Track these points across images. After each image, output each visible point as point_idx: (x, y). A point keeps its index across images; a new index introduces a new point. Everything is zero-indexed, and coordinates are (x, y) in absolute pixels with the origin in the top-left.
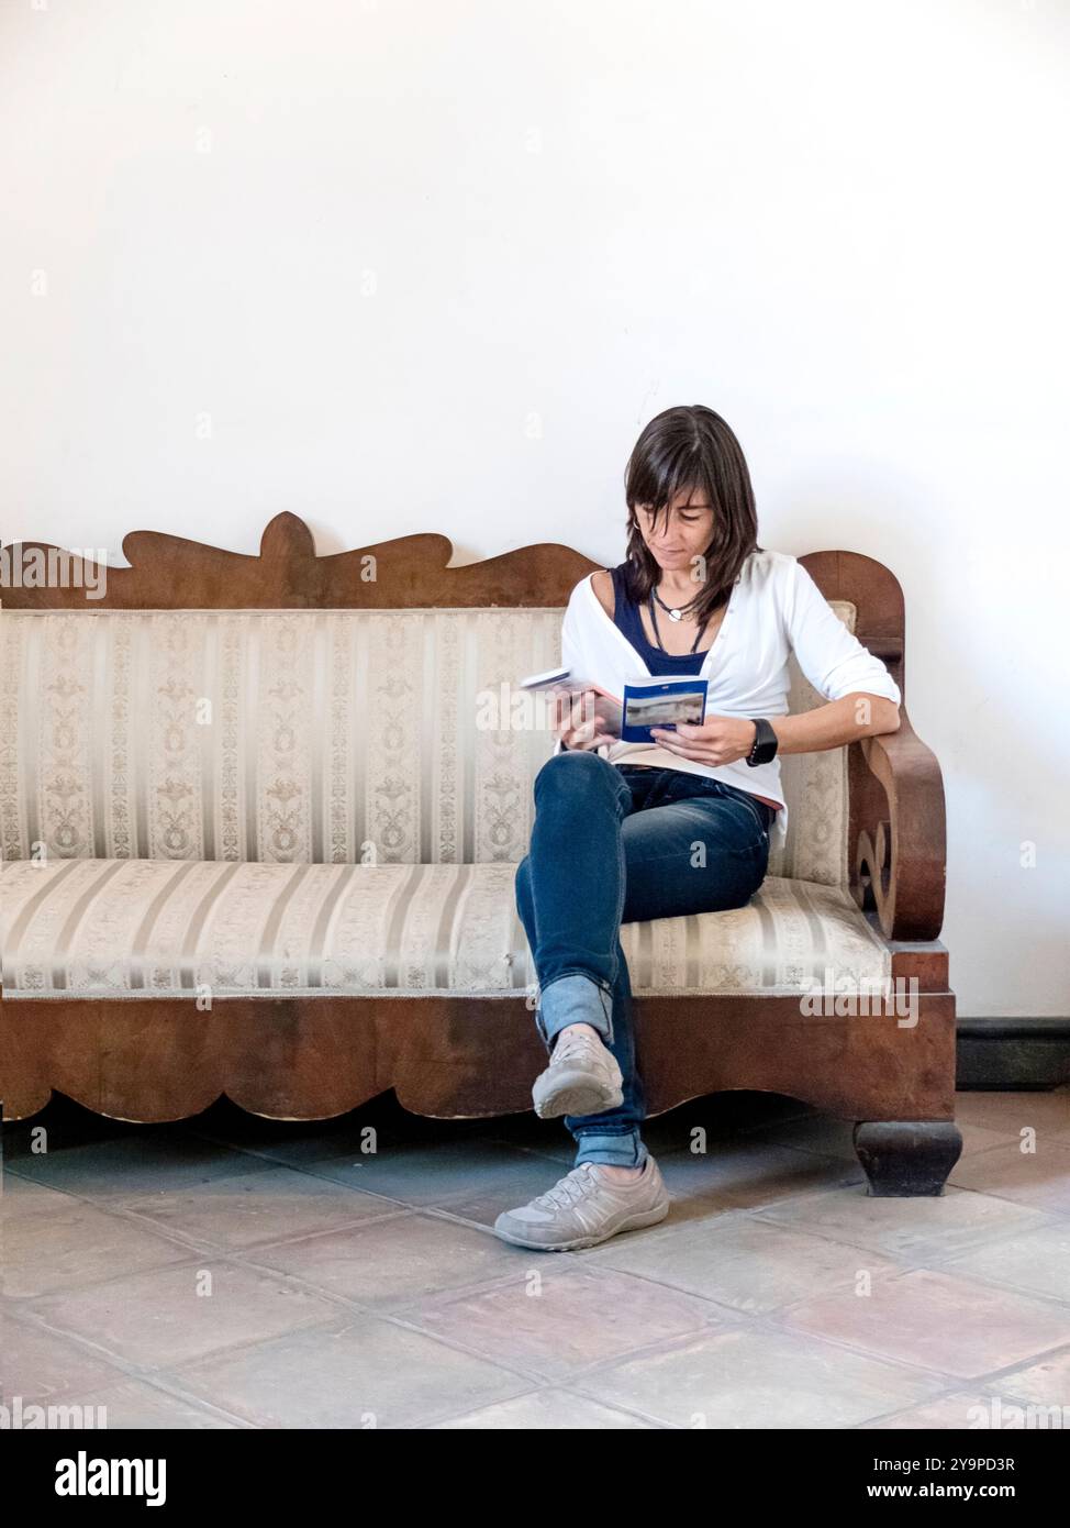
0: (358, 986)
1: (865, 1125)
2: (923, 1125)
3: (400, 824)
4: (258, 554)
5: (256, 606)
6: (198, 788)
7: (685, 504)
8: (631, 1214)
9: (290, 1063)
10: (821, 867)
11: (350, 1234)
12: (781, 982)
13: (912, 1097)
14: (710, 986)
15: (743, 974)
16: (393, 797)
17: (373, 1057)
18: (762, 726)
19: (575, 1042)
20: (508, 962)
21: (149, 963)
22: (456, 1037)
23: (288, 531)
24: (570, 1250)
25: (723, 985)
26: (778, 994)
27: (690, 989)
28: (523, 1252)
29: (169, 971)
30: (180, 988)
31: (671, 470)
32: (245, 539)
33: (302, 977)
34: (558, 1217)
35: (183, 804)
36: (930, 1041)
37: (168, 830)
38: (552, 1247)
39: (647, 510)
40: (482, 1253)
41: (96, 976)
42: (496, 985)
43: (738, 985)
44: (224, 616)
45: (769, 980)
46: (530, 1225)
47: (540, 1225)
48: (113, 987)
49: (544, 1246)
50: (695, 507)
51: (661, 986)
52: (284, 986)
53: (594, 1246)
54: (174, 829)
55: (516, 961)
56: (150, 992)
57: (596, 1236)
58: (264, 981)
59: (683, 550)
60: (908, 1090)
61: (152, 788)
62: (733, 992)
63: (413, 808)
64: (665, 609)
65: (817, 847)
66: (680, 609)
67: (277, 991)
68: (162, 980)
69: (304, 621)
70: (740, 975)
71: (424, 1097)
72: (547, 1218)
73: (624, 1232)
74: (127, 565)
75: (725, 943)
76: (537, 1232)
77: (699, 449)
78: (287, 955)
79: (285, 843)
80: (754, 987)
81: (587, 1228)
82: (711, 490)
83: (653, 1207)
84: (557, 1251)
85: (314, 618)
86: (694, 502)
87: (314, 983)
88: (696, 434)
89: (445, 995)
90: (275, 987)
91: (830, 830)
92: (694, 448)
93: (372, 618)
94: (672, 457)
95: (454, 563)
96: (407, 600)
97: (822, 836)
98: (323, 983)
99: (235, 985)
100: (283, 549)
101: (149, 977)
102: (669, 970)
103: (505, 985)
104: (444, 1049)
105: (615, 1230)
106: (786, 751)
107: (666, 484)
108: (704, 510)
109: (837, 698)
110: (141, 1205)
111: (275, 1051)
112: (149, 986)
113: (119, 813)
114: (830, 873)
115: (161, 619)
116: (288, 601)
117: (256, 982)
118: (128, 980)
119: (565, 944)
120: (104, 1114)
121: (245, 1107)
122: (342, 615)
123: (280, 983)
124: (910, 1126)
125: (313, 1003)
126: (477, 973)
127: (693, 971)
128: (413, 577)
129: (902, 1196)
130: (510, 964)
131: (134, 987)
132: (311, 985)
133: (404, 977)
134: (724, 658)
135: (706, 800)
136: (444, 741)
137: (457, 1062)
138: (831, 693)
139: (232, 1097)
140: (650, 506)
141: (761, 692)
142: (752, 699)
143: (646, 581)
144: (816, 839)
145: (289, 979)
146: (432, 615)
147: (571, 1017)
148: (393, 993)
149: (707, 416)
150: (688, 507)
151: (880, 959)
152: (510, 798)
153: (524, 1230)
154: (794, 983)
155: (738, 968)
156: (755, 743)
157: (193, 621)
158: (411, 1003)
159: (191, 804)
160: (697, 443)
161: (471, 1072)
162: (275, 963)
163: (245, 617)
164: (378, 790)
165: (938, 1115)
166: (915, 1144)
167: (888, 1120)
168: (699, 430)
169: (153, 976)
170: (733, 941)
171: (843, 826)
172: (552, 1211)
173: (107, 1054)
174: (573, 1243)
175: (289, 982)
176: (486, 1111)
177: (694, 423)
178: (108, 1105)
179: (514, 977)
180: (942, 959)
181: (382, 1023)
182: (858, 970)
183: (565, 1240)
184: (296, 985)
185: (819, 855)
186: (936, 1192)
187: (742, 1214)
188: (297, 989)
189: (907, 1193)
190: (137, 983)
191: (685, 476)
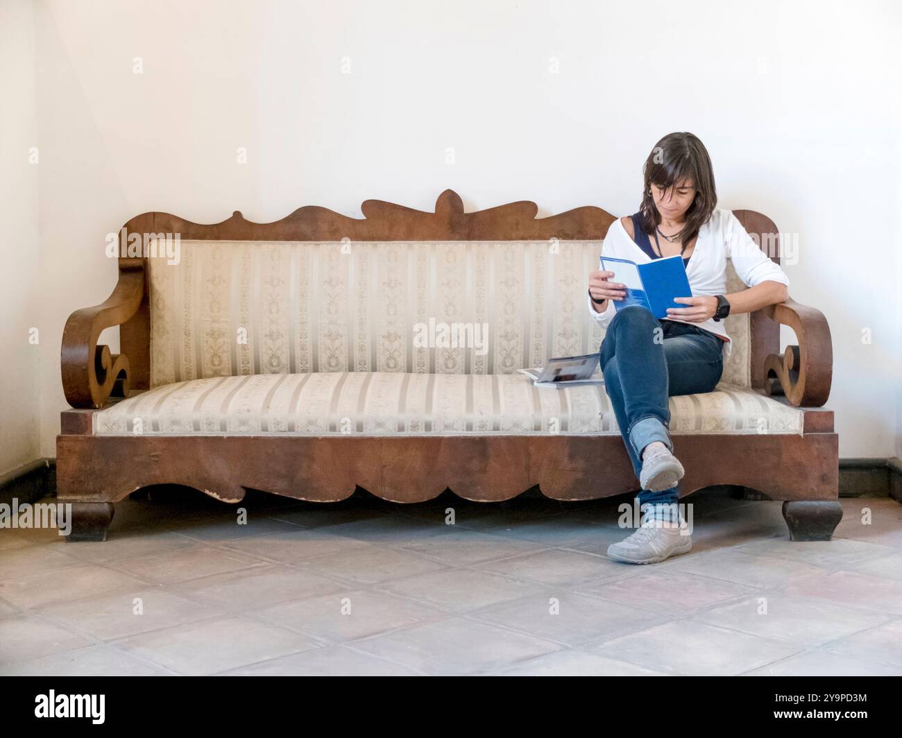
0: (519, 430)
1: (791, 503)
2: (822, 503)
3: (512, 355)
4: (434, 212)
5: (433, 240)
6: (404, 336)
7: (681, 186)
8: (677, 546)
9: (483, 471)
10: (737, 377)
11: (527, 557)
12: (745, 428)
13: (815, 489)
14: (708, 429)
15: (725, 423)
16: (509, 340)
17: (528, 468)
18: (720, 299)
19: (659, 450)
20: (600, 416)
21: (407, 418)
22: (572, 457)
23: (450, 200)
24: (649, 564)
25: (714, 429)
26: (744, 434)
27: (696, 431)
28: (623, 565)
29: (419, 422)
30: (424, 431)
31: (676, 167)
32: (427, 205)
33: (490, 426)
34: (642, 547)
35: (396, 344)
36: (825, 458)
37: (388, 358)
38: (640, 561)
39: (660, 188)
40: (602, 565)
41: (379, 425)
42: (593, 429)
43: (723, 429)
44: (416, 245)
45: (739, 426)
46: (628, 550)
47: (633, 550)
48: (388, 431)
49: (636, 561)
50: (686, 188)
51: (681, 429)
52: (480, 430)
53: (660, 562)
54: (391, 357)
55: (605, 416)
56: (407, 433)
57: (661, 557)
58: (469, 428)
59: (677, 209)
60: (813, 484)
61: (379, 336)
62: (719, 432)
63: (520, 346)
64: (664, 236)
65: (735, 367)
66: (671, 237)
67: (476, 433)
68: (414, 427)
69: (459, 248)
70: (724, 423)
71: (554, 488)
72: (637, 547)
73: (672, 556)
74: (363, 217)
75: (715, 407)
76: (633, 553)
77: (690, 157)
78: (482, 413)
79: (450, 365)
80: (730, 430)
81: (657, 552)
82: (696, 178)
83: (686, 544)
84: (642, 564)
85: (465, 245)
86: (686, 185)
87: (496, 428)
88: (688, 148)
89: (565, 435)
90: (476, 430)
91: (741, 358)
92: (687, 157)
93: (495, 245)
94: (676, 161)
95: (538, 216)
96: (514, 235)
97: (737, 361)
98: (501, 428)
99: (454, 429)
100: (447, 209)
101: (408, 424)
102: (686, 420)
103: (598, 429)
104: (566, 463)
105: (669, 554)
106: (734, 313)
107: (673, 175)
108: (691, 189)
109: (755, 284)
110: (405, 546)
111: (475, 465)
112: (408, 429)
113: (361, 349)
114: (741, 381)
115: (383, 246)
116: (451, 237)
117: (465, 428)
118: (396, 427)
119: (644, 402)
120: (384, 498)
121: (459, 494)
122: (480, 244)
123: (478, 428)
124: (815, 503)
125: (496, 439)
126: (583, 423)
127: (699, 421)
128: (517, 224)
129: (809, 541)
130: (602, 418)
131: (399, 431)
132: (494, 430)
133: (544, 426)
134: (698, 261)
135: (693, 336)
136: (536, 310)
137: (573, 470)
138: (751, 282)
139: (452, 489)
140: (662, 186)
141: (715, 281)
142: (710, 284)
143: (653, 223)
144: (735, 363)
145: (482, 427)
146: (528, 244)
147: (652, 439)
148: (538, 434)
149: (691, 138)
150: (683, 188)
151: (798, 415)
152: (572, 341)
153: (625, 553)
154: (752, 428)
155: (723, 419)
156: (718, 306)
157: (400, 248)
158: (549, 439)
159: (400, 344)
160: (688, 153)
161: (580, 475)
162: (475, 418)
163: (428, 245)
164: (501, 337)
165: (829, 497)
166: (818, 512)
167: (802, 500)
168: (689, 146)
169: (410, 424)
170: (719, 405)
171: (748, 355)
172: (638, 544)
173: (385, 466)
174: (651, 560)
175: (483, 428)
176: (589, 496)
177: (686, 142)
178: (387, 494)
179: (603, 424)
180: (831, 414)
181: (532, 449)
182: (786, 421)
183: (646, 558)
184: (486, 430)
185: (736, 371)
186: (828, 538)
187: (730, 549)
188: (487, 432)
189: (812, 539)
190: (401, 429)
191: (684, 171)
